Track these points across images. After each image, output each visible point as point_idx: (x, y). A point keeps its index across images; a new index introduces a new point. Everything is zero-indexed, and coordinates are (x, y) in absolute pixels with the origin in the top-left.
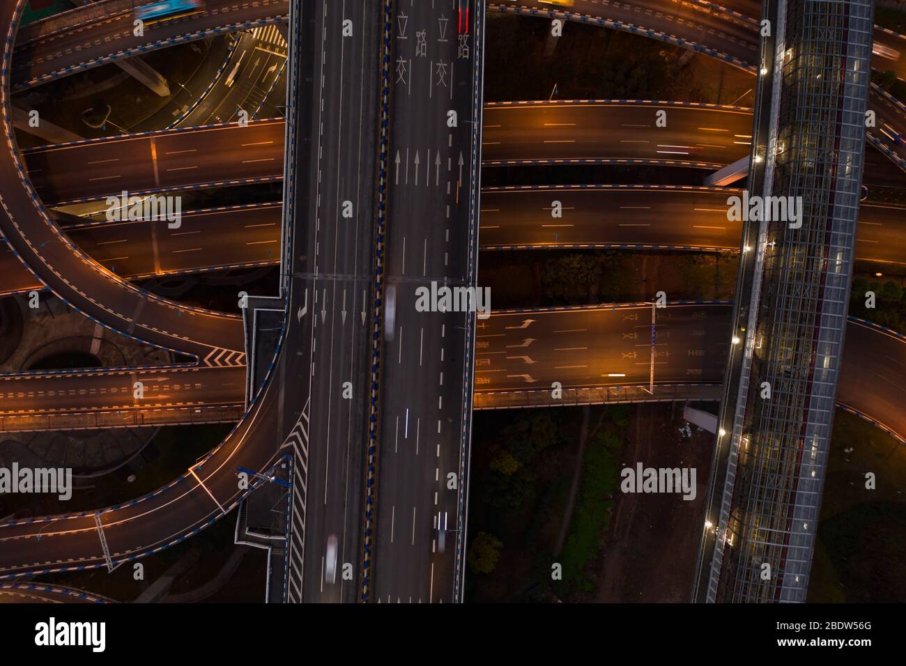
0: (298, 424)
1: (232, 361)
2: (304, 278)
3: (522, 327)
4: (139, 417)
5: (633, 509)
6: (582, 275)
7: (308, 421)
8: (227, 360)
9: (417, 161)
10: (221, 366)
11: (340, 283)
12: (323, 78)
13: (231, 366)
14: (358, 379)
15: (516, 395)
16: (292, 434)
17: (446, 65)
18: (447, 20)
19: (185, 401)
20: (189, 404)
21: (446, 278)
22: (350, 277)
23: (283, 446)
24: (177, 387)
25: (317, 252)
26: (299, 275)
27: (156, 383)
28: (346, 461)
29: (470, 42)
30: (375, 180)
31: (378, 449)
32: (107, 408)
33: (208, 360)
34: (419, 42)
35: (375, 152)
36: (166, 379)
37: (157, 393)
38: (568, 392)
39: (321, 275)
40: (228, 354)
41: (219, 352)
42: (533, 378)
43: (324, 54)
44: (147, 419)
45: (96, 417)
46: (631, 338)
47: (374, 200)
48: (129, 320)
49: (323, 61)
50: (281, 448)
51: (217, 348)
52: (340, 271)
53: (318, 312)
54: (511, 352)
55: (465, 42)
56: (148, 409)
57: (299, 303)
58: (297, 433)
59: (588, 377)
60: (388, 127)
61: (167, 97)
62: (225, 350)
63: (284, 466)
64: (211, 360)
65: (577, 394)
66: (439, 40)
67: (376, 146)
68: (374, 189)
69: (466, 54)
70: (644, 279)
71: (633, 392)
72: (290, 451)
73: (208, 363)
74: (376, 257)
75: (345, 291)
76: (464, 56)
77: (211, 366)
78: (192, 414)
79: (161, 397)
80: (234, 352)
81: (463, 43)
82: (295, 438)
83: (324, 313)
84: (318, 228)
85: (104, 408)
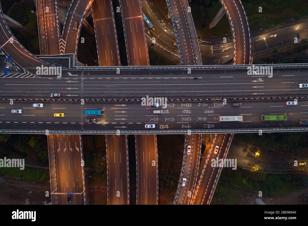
0: (31, 74)
1: (62, 48)
2: (82, 74)
3: (76, 147)
4: (41, 17)
5: (18, 186)
6: (98, 166)
7: (33, 78)
8: (62, 46)
9: (123, 112)
10: (60, 44)
11: (80, 87)
12: (151, 78)
13: (60, 48)
14: (48, 94)
15: (53, 146)
16: (28, 72)
17: (157, 121)
18: (173, 121)
19: (47, 32)
20: (46, 34)
21: (83, 123)
22: (82, 90)
23: (24, 69)
24: (52, 29)
25: (91, 78)
26: (83, 72)
27: (53, 22)
28: (19, 91)
29: (165, 129)
30: (116, 97)
31: (24, 102)
32: (44, 6)
33: (61, 40)
34: (165, 111)
35: (125, 97)
36: (55, 26)
37: (49, 23)
38: (54, 164)
39: (83, 80)
40: (64, 46)
41: (64, 43)
42: (59, 152)
43: (160, 78)
44: (40, 20)
45: (40, 2)
46: (73, 185)
47: (109, 97)
48: (74, 12)
49: (157, 78)
50: (23, 68)
51: (66, 43)
52: (84, 87)
53: (70, 80)
54: (68, 144)
55: (165, 127)
56: (44, 20)
57: (73, 73)
58: (28, 74)
59: (60, 170)
60: (134, 101)
61: (168, 18)
62: (65, 46)
63: (17, 70)
64: (61, 41)
65: (54, 167)
66: (166, 118)
67: (128, 98)
68: (112, 97)
69: (161, 127)
70: (100, 187)
71: (55, 186)
72: (22, 72)
73: (60, 40)
74: (89, 99)
75: (77, 89)
76: (160, 127)
77: (59, 41)
78: (43, 35)
79: (48, 24)
80: (64, 49)
81: (165, 126)
82: (27, 73)
83: (70, 81)
84: (99, 78)
85: (44, 4)
